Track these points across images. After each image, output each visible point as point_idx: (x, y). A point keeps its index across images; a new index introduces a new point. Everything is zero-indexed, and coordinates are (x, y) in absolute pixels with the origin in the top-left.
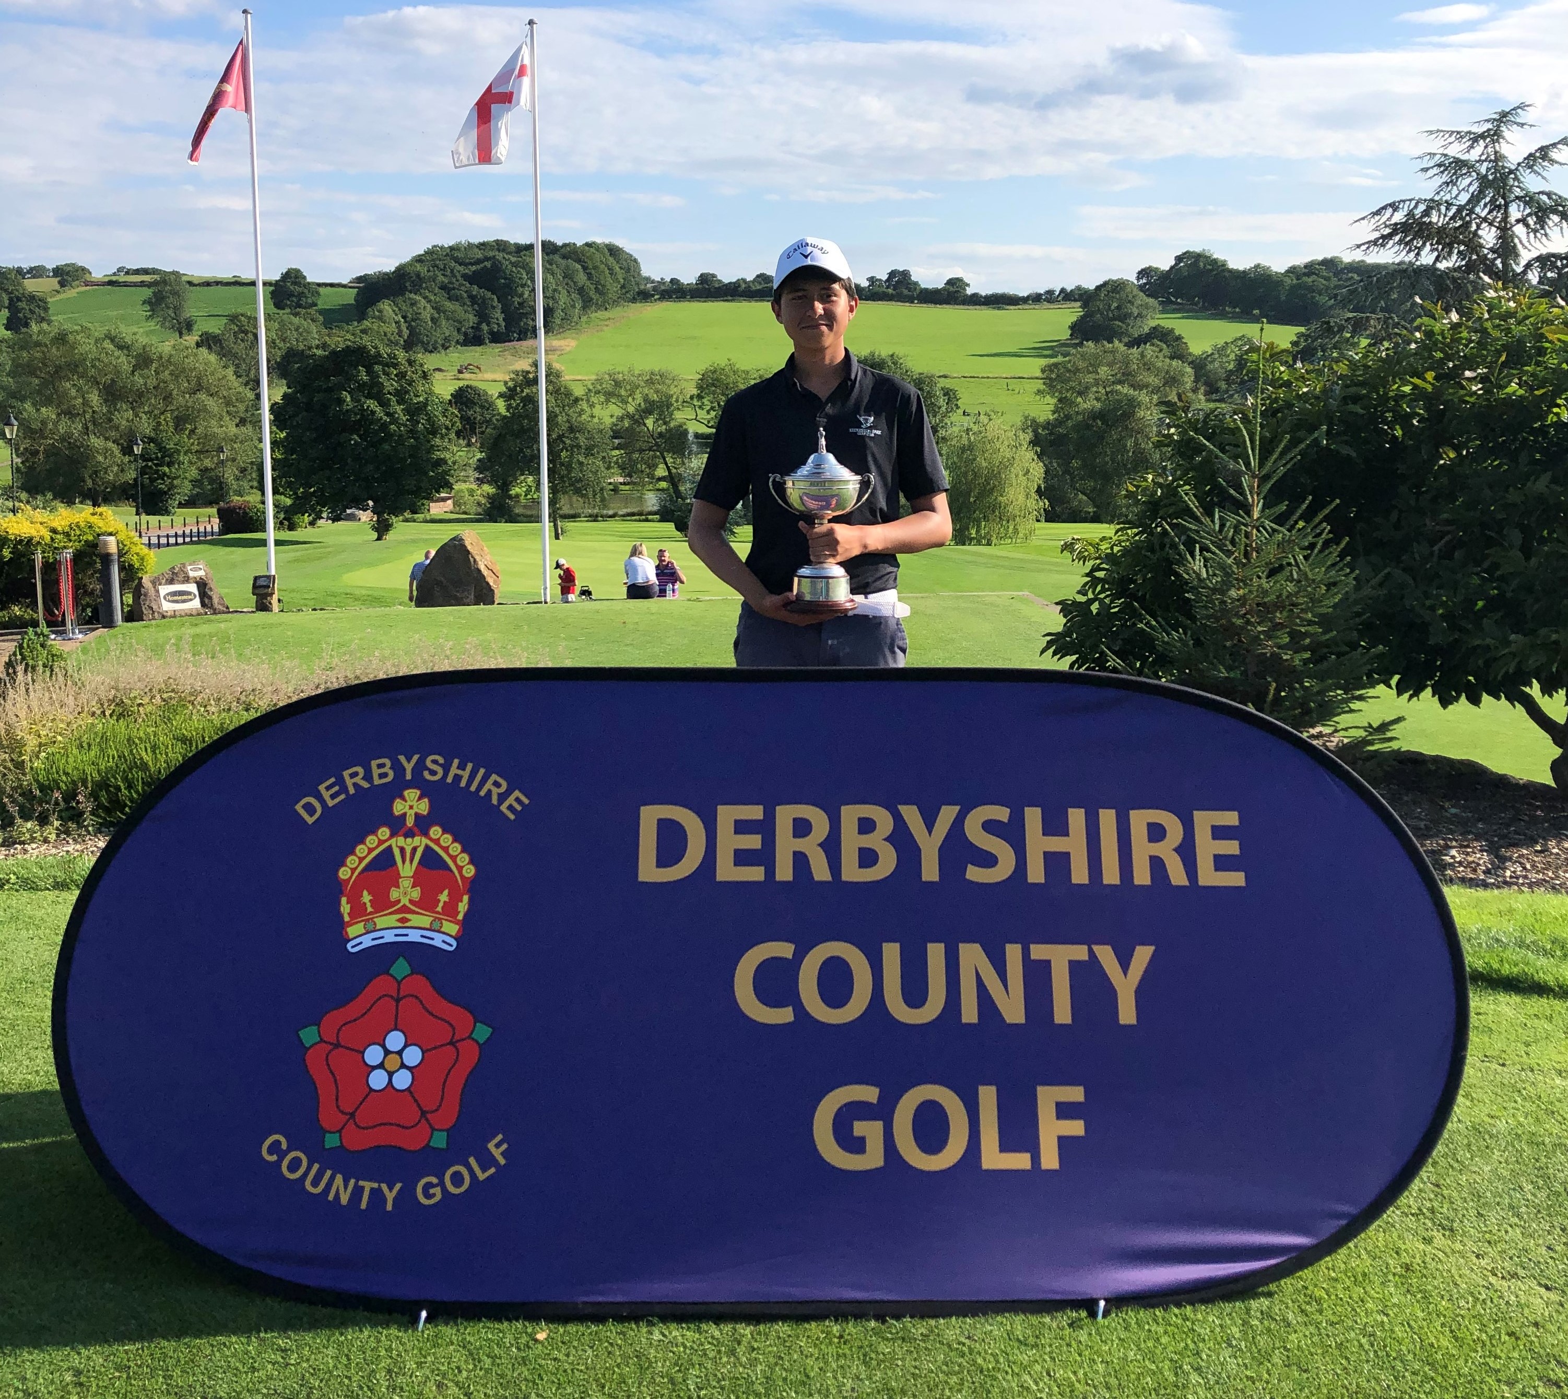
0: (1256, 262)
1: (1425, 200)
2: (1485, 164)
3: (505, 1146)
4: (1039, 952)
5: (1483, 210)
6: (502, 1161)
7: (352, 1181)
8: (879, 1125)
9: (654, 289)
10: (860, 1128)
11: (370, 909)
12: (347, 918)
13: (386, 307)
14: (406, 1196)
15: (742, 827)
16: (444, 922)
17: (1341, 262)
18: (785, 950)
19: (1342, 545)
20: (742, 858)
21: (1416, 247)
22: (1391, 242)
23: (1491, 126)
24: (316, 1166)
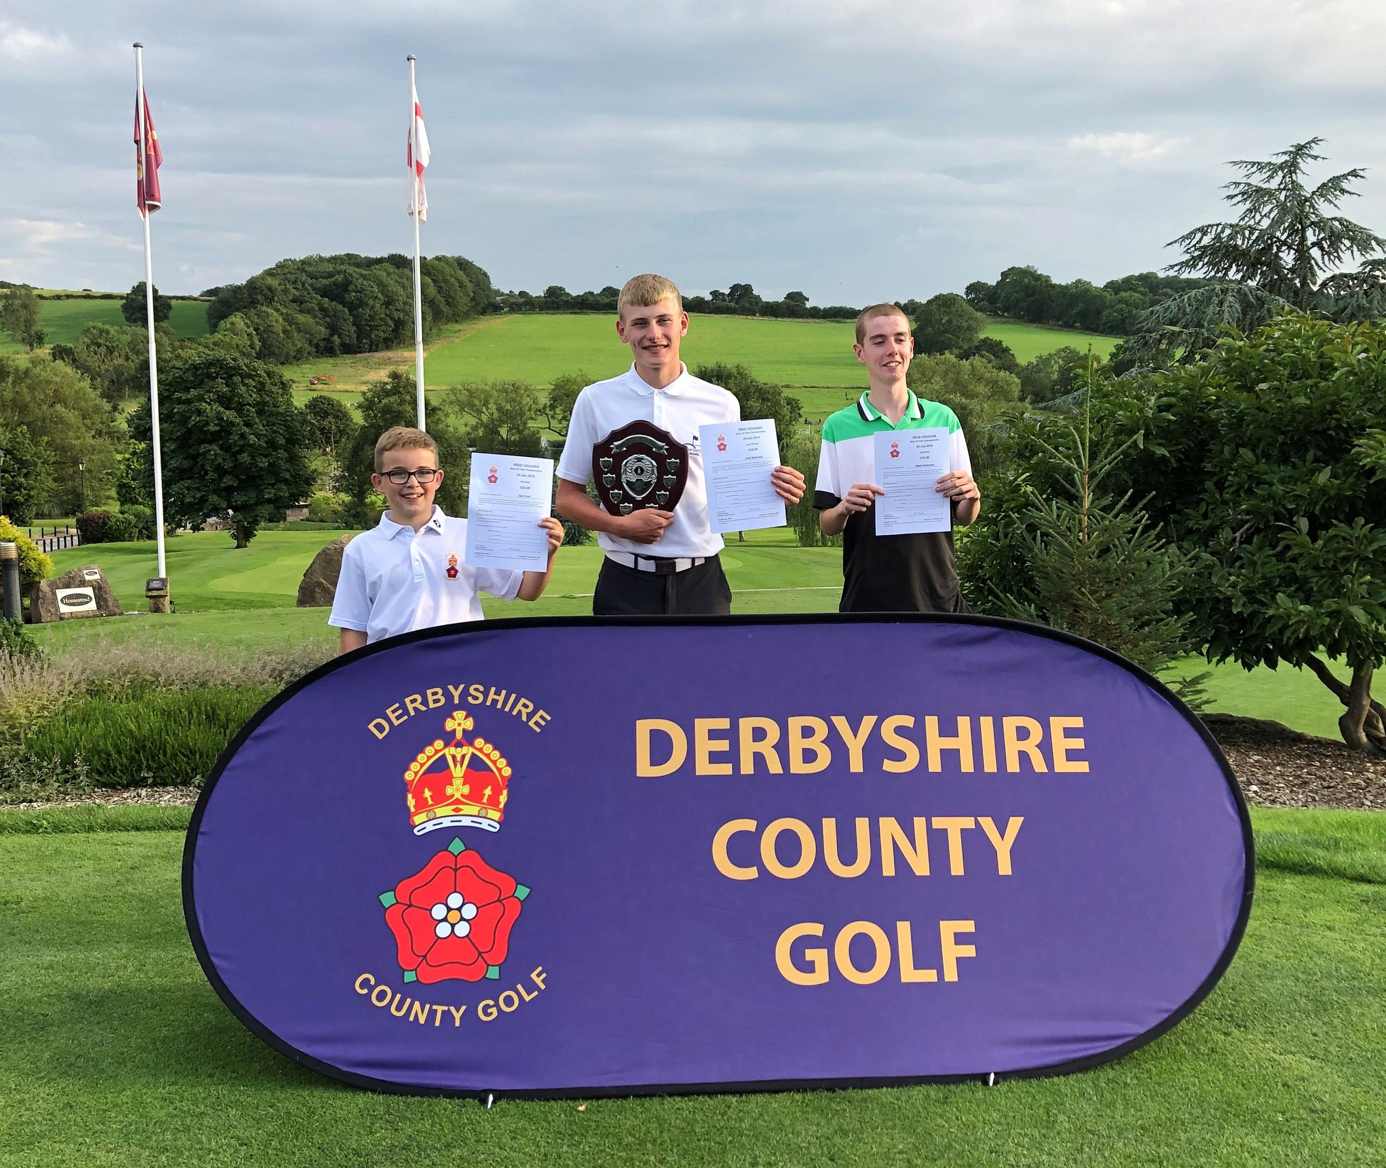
0: (1078, 278)
1: (1231, 225)
2: (1284, 193)
3: (544, 975)
4: (938, 823)
5: (1282, 234)
6: (543, 987)
7: (427, 1006)
8: (824, 952)
9: (503, 301)
10: (810, 954)
11: (430, 802)
12: (413, 810)
13: (238, 320)
14: (470, 1016)
15: (714, 735)
16: (489, 811)
17: (1156, 277)
18: (750, 825)
19: (1158, 529)
20: (715, 757)
21: (1223, 268)
22: (1201, 264)
23: (1288, 158)
24: (398, 996)
